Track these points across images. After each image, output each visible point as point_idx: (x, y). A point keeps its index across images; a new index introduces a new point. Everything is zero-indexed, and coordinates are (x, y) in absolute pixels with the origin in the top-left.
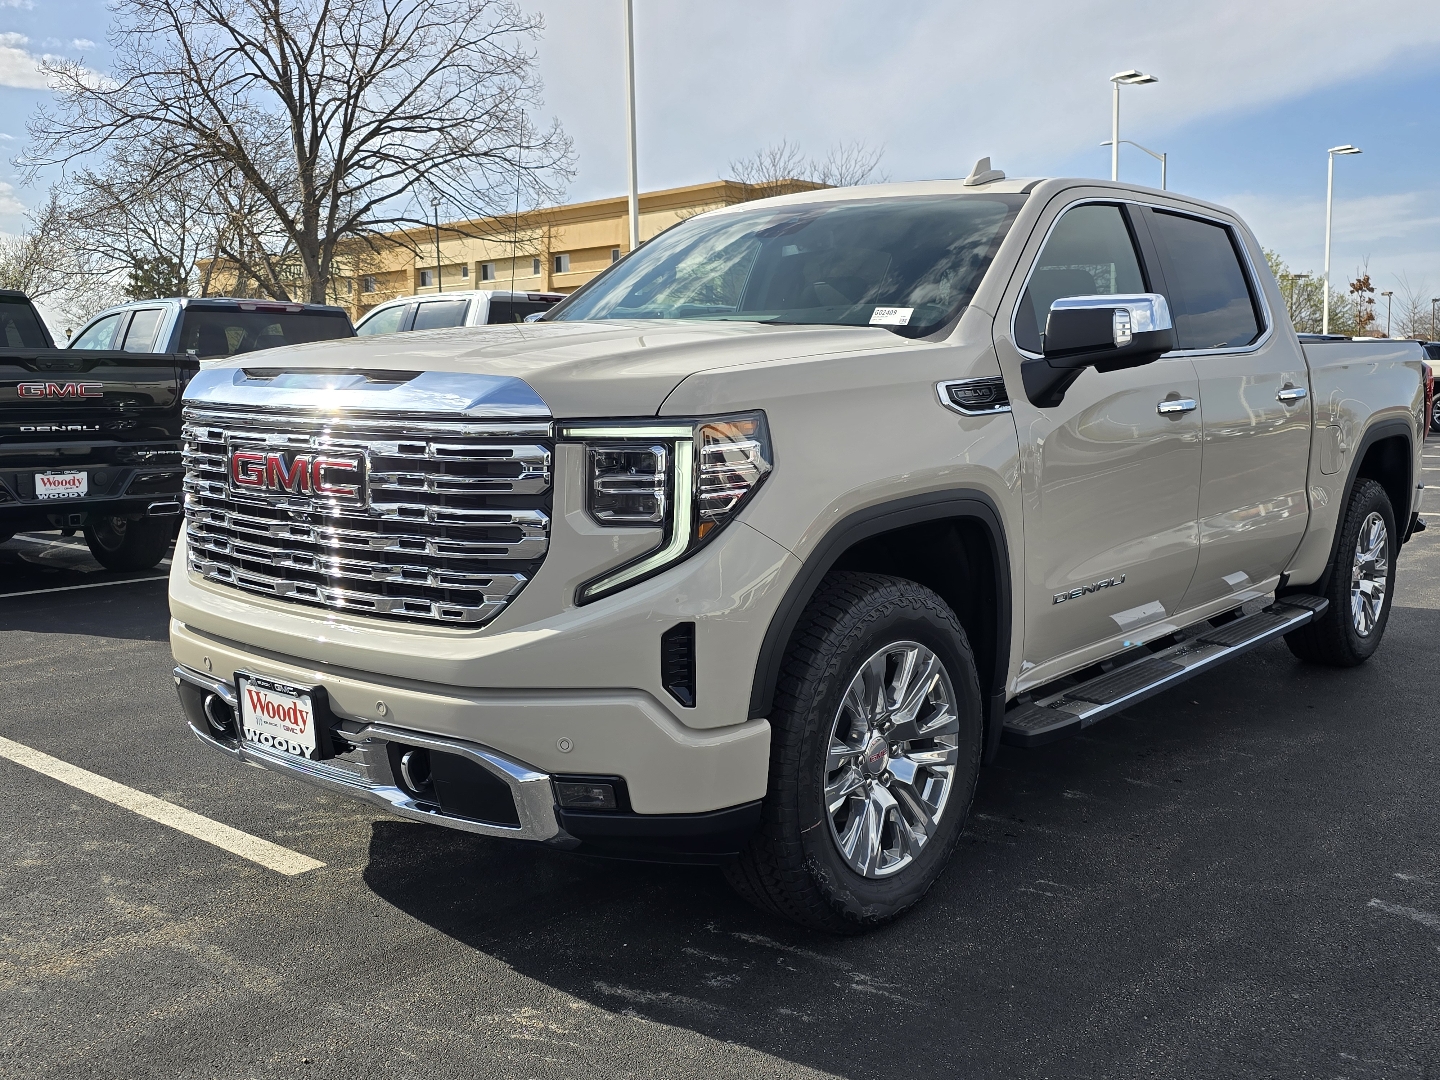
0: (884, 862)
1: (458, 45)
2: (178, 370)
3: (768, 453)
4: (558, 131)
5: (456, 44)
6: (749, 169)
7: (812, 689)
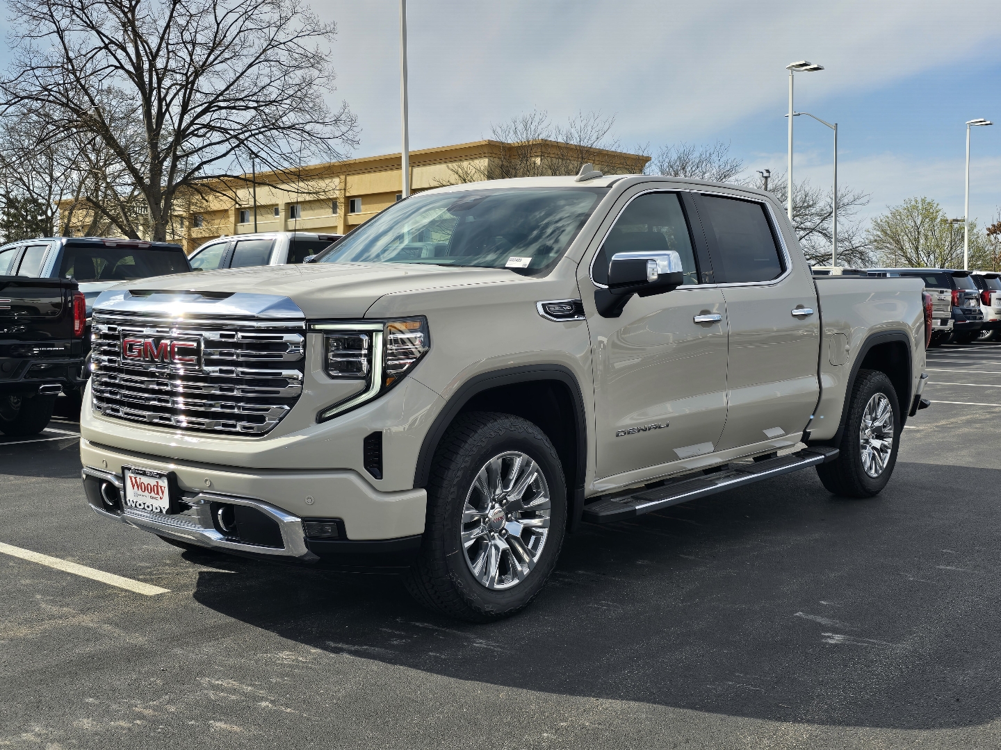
0: (501, 581)
1: (272, 44)
2: (63, 290)
3: (427, 342)
4: (346, 111)
5: (270, 44)
6: (507, 132)
7: (454, 474)
